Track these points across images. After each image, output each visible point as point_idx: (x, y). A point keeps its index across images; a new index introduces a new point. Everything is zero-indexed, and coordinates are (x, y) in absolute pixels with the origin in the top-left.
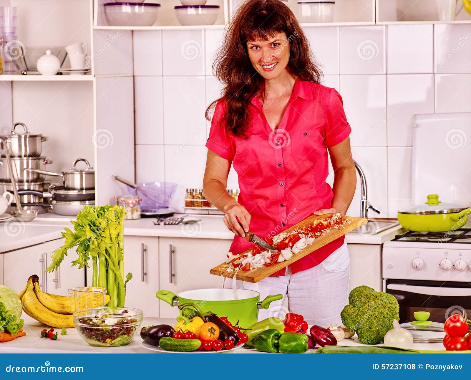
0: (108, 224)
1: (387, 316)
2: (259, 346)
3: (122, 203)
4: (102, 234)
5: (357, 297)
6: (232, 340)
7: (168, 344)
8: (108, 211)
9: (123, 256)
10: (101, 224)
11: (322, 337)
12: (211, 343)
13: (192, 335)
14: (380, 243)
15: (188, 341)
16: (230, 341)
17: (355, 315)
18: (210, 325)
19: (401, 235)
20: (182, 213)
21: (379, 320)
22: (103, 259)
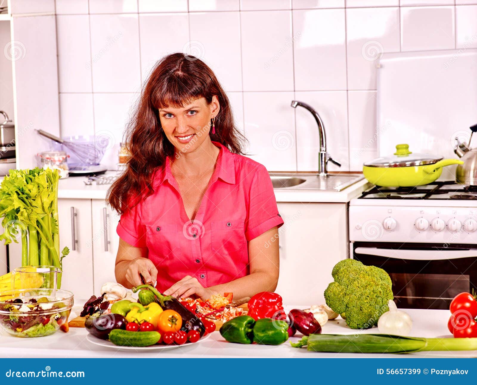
0: (39, 191)
1: (380, 296)
2: (229, 336)
3: (47, 161)
4: (32, 203)
5: (344, 273)
6: (197, 330)
7: (120, 339)
8: (38, 175)
9: (58, 228)
10: (31, 191)
11: (305, 324)
12: (173, 335)
13: (149, 326)
14: (347, 201)
15: (145, 334)
16: (194, 332)
17: (342, 295)
18: (171, 313)
19: (368, 191)
20: (115, 169)
21: (371, 300)
22: (34, 232)
